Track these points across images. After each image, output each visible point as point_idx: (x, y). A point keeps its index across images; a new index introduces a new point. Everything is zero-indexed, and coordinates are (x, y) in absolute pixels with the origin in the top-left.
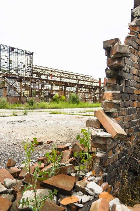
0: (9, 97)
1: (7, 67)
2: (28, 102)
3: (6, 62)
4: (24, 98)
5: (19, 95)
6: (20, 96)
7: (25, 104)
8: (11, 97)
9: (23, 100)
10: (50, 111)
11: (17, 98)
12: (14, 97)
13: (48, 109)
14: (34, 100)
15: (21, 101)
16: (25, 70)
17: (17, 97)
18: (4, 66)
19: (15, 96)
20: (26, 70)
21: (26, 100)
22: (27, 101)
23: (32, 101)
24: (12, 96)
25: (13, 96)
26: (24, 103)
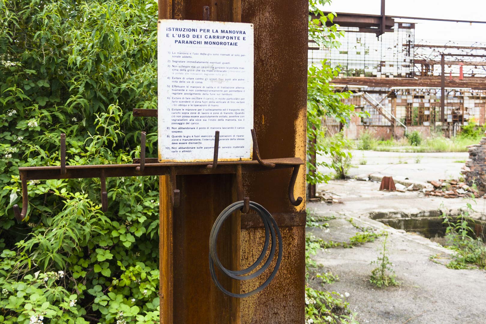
0: (368, 126)
1: (359, 62)
2: (407, 136)
3: (358, 53)
4: (400, 128)
5: (390, 124)
6: (392, 126)
7: (402, 140)
8: (373, 126)
9: (396, 132)
10: (454, 158)
11: (385, 128)
12: (379, 126)
13: (452, 151)
14: (419, 134)
15: (393, 135)
16: (396, 63)
17: (385, 126)
18: (353, 62)
19: (380, 124)
20: (399, 63)
21: (403, 132)
22: (405, 135)
23: (417, 134)
24: (374, 124)
25: (377, 124)
26: (399, 139)
